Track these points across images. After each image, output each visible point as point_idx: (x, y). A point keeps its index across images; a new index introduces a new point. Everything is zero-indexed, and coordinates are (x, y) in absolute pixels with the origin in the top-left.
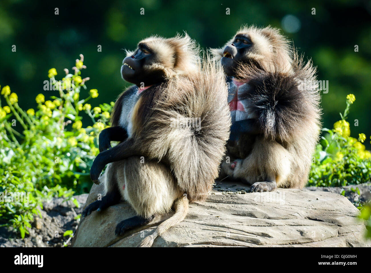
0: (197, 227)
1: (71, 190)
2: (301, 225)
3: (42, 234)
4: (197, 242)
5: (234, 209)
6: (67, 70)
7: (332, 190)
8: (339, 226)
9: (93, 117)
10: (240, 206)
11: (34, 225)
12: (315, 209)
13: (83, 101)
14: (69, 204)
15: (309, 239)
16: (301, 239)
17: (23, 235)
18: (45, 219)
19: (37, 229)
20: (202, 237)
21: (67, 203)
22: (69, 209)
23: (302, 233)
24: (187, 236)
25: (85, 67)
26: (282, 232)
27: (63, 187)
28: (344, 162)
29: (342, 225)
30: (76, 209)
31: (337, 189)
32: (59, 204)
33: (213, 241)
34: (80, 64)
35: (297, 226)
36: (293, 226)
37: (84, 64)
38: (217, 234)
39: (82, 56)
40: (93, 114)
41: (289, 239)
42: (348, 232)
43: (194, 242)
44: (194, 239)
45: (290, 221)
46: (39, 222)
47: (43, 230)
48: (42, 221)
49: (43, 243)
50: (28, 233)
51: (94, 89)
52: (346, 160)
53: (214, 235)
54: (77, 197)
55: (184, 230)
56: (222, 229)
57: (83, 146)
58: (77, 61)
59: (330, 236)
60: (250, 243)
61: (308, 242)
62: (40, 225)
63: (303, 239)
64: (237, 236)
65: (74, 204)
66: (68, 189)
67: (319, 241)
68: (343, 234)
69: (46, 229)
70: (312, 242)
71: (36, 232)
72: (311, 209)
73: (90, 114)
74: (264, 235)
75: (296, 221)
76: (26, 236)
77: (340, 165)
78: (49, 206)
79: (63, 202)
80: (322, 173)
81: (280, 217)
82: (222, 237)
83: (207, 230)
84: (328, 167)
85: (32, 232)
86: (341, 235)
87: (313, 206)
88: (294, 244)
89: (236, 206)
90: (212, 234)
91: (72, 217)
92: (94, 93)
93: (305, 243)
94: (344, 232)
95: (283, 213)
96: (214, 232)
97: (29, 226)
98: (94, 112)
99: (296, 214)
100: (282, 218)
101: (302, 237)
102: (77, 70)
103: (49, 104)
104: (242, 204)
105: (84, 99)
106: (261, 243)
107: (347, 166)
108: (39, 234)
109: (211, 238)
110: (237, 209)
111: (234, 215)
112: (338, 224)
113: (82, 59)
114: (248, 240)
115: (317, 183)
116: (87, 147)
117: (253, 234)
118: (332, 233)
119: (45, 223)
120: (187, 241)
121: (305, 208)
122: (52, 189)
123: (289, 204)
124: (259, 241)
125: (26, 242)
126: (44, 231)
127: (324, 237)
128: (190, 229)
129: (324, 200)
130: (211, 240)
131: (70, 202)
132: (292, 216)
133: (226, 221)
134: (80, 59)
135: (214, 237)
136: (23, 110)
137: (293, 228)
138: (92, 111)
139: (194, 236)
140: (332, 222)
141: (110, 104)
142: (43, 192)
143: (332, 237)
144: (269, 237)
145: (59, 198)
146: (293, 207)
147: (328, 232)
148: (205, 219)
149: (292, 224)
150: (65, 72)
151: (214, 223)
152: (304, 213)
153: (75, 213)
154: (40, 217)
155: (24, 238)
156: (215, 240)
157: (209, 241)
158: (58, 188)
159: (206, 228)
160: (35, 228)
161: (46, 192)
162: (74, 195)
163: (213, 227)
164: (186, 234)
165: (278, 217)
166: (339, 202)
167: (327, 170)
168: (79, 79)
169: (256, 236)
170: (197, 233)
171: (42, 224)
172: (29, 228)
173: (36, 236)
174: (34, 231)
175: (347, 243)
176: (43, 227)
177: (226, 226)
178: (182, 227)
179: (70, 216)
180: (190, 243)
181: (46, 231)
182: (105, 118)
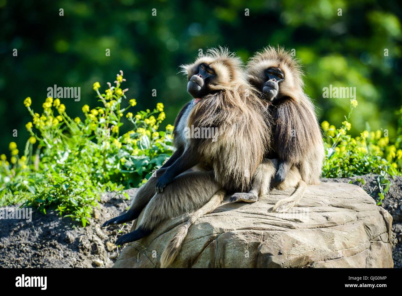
0: (239, 215)
1: (121, 185)
2: (326, 212)
3: (100, 223)
4: (241, 228)
5: (269, 199)
6: (109, 84)
7: (341, 180)
8: (357, 211)
9: (135, 123)
10: (274, 196)
11: (93, 215)
12: (336, 198)
13: (124, 110)
14: (121, 197)
15: (334, 223)
16: (326, 223)
17: (84, 224)
18: (102, 210)
19: (96, 219)
20: (244, 223)
21: (119, 196)
22: (121, 201)
23: (327, 218)
24: (232, 223)
25: (125, 80)
26: (311, 217)
27: (113, 183)
28: (349, 157)
29: (360, 211)
30: (127, 201)
31: (345, 180)
32: (113, 197)
33: (254, 227)
34: (120, 78)
35: (323, 212)
36: (319, 212)
37: (123, 77)
38: (256, 220)
39: (121, 71)
40: (134, 121)
41: (317, 223)
42: (364, 216)
43: (238, 228)
44: (238, 225)
45: (317, 209)
46: (97, 213)
47: (100, 220)
48: (99, 212)
49: (101, 230)
50: (88, 223)
51: (132, 99)
52: (351, 155)
53: (254, 222)
54: (126, 191)
55: (229, 218)
56: (261, 216)
57: (127, 147)
58: (118, 75)
59: (350, 220)
60: (285, 227)
61: (333, 226)
62: (98, 215)
63: (328, 223)
64: (274, 222)
65: (125, 197)
66: (118, 185)
67: (341, 224)
68: (361, 219)
69: (103, 219)
70: (336, 226)
71: (95, 221)
72: (333, 198)
73: (133, 121)
74: (296, 221)
75: (322, 208)
76: (87, 225)
77: (346, 159)
78: (104, 199)
79: (116, 195)
80: (330, 166)
81: (308, 205)
82: (261, 223)
83: (248, 217)
84: (335, 161)
85: (92, 221)
86: (360, 219)
87: (334, 196)
88: (321, 228)
89: (270, 197)
90: (252, 221)
91: (124, 208)
92: (133, 103)
93: (330, 226)
94: (361, 216)
95: (310, 202)
96: (254, 219)
97: (90, 216)
98: (136, 119)
99: (321, 202)
100: (310, 206)
101: (327, 221)
102: (118, 83)
103: (95, 112)
104: (276, 195)
105: (125, 108)
106: (294, 227)
107: (351, 160)
108: (97, 223)
109: (252, 224)
110: (271, 199)
111: (269, 204)
112: (356, 210)
113: (122, 74)
114: (283, 225)
115: (326, 175)
116: (131, 149)
117: (286, 220)
118: (352, 217)
119: (102, 213)
120: (232, 227)
121: (328, 197)
122: (104, 185)
123: (314, 194)
124: (293, 225)
125: (87, 230)
126: (102, 220)
127: (346, 221)
128: (233, 217)
129: (343, 190)
130: (252, 226)
131: (122, 196)
132: (318, 204)
133: (263, 209)
134: (120, 74)
135: (254, 223)
136: (71, 118)
137: (320, 214)
138: (134, 118)
139: (237, 223)
140: (351, 208)
141: (146, 111)
142: (97, 187)
143: (352, 221)
144: (301, 222)
145: (112, 192)
146: (318, 196)
147: (349, 217)
148: (245, 208)
149: (319, 211)
150: (108, 85)
151: (253, 212)
152: (328, 202)
153: (126, 204)
154: (97, 209)
155: (85, 227)
156: (255, 226)
157: (251, 226)
158: (110, 184)
159: (247, 216)
160: (93, 218)
161: (100, 187)
162: (124, 189)
163: (253, 215)
164: (230, 221)
165: (306, 206)
166: (355, 191)
167: (335, 164)
168: (120, 92)
169: (289, 221)
170: (240, 220)
171: (100, 214)
172: (89, 218)
173: (95, 225)
174: (93, 221)
175: (365, 226)
176: (100, 217)
177: (264, 214)
178: (227, 215)
179: (122, 207)
180: (235, 229)
181: (103, 221)
182: (146, 124)
